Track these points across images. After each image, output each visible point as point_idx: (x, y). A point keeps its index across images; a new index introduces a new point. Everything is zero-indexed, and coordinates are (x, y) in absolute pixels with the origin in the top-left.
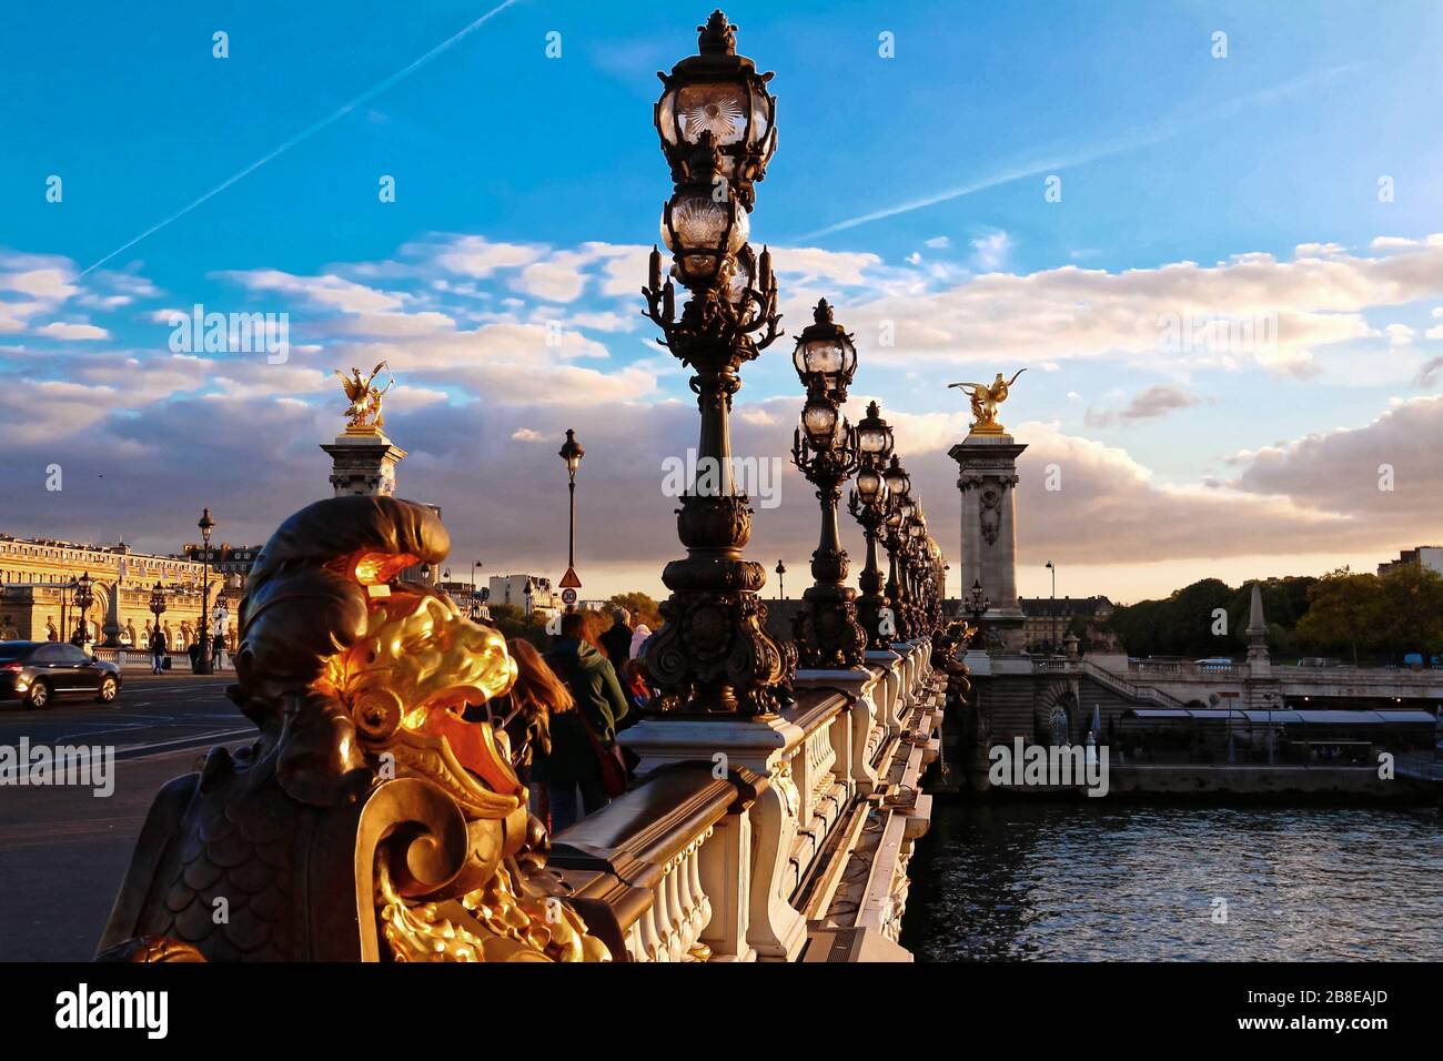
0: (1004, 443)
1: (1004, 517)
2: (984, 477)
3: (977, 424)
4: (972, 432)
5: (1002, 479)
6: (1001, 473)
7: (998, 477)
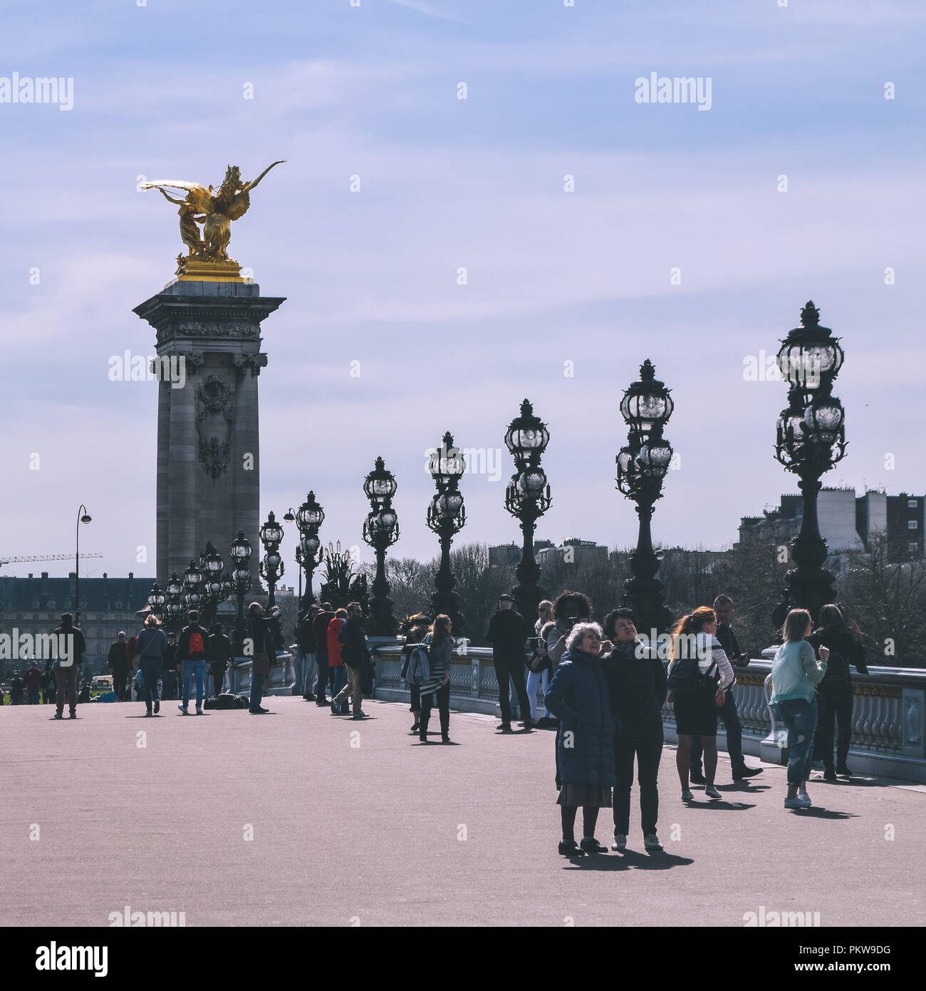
0: (242, 294)
1: (240, 427)
2: (207, 355)
3: (192, 257)
4: (181, 272)
5: (239, 360)
6: (236, 349)
7: (231, 355)
